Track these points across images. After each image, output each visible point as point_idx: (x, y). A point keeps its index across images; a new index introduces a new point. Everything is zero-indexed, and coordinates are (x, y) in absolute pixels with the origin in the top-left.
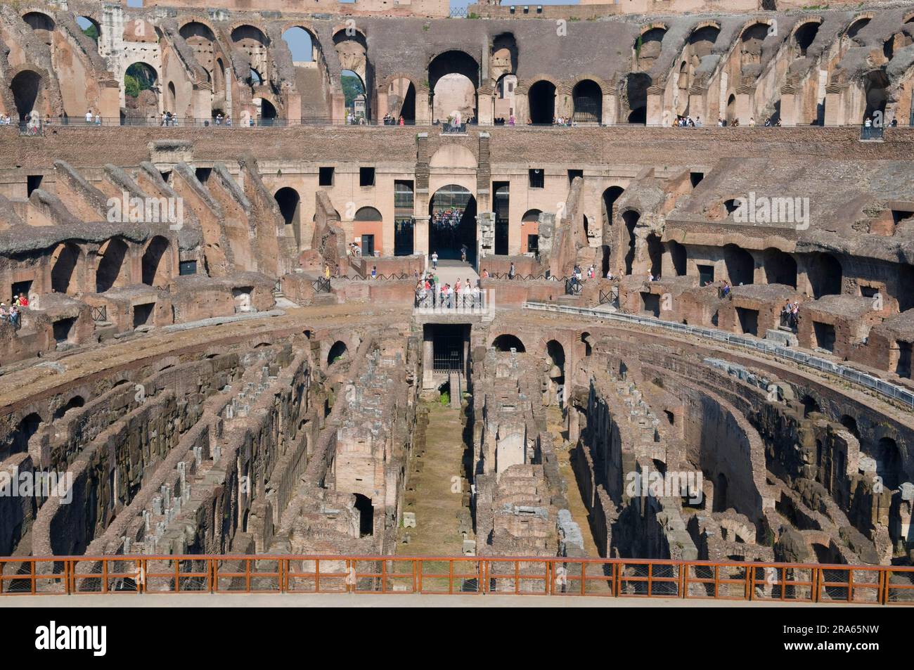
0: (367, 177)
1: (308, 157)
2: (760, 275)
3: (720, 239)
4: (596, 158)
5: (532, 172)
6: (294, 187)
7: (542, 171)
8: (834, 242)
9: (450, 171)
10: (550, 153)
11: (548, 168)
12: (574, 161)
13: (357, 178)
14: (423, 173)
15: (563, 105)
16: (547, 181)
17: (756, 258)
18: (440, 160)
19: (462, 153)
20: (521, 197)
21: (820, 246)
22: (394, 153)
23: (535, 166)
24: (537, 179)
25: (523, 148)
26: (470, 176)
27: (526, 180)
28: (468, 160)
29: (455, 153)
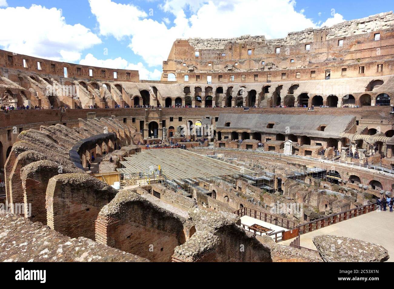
0: (134, 120)
1: (121, 115)
4: (184, 114)
5: (170, 118)
7: (173, 118)
9: (153, 118)
10: (175, 113)
11: (174, 117)
12: (180, 115)
13: (132, 120)
14: (147, 119)
15: (173, 103)
16: (174, 120)
18: (151, 115)
20: (168, 124)
22: (140, 114)
23: (171, 116)
25: (168, 113)
26: (157, 119)
27: (169, 120)
28: (156, 116)
29: (154, 114)
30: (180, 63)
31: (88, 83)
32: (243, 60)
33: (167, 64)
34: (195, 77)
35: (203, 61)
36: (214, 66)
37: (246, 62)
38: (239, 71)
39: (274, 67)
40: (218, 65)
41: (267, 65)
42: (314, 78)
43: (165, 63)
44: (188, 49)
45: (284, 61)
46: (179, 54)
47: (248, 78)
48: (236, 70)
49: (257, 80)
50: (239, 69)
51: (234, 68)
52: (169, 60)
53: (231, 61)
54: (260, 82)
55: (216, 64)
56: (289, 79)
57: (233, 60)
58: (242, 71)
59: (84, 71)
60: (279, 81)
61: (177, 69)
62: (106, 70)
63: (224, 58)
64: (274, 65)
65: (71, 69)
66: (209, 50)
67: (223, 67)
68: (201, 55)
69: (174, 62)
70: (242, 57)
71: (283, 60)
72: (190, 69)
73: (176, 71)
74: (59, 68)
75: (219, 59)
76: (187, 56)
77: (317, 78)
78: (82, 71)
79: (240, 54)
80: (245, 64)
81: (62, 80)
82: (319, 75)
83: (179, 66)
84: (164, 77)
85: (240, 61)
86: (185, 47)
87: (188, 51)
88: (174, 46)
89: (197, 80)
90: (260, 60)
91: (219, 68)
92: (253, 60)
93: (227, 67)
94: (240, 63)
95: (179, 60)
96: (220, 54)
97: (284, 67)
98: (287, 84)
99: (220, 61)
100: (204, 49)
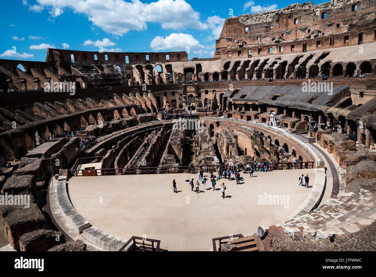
0: (173, 94)
1: (162, 90)
2: (251, 109)
3: (243, 102)
4: (218, 88)
6: (159, 96)
8: (265, 102)
9: (190, 92)
10: (209, 87)
11: (209, 90)
12: (214, 88)
13: (171, 94)
14: (184, 92)
15: (211, 78)
16: (209, 93)
17: (250, 106)
18: (188, 89)
19: (192, 88)
20: (204, 96)
21: (263, 103)
22: (179, 89)
23: (206, 89)
24: (207, 92)
25: (204, 86)
26: (194, 92)
27: (204, 93)
28: (193, 89)
29: (190, 88)
30: (230, 40)
31: (143, 66)
32: (290, 30)
33: (219, 42)
34: (237, 52)
35: (252, 36)
36: (262, 39)
37: (292, 32)
38: (285, 42)
39: (320, 34)
40: (265, 38)
41: (312, 33)
42: (348, 43)
43: (218, 41)
44: (238, 26)
45: (330, 27)
46: (230, 31)
47: (285, 49)
48: (283, 41)
49: (294, 51)
50: (286, 39)
51: (280, 40)
52: (221, 38)
53: (278, 33)
54: (297, 52)
55: (264, 37)
56: (324, 47)
57: (280, 31)
58: (288, 42)
59: (141, 57)
60: (314, 50)
61: (228, 46)
62: (159, 54)
63: (272, 30)
64: (320, 32)
65: (131, 57)
66: (257, 24)
67: (271, 39)
68: (250, 30)
69: (226, 40)
70: (289, 27)
71: (330, 25)
72: (240, 44)
73: (228, 48)
74: (121, 57)
75: (266, 32)
76: (237, 32)
77: (350, 44)
78: (140, 57)
79: (287, 25)
80: (291, 34)
81: (124, 66)
82: (352, 40)
83: (230, 43)
84: (216, 55)
85: (287, 31)
86: (235, 25)
87: (238, 28)
88: (225, 25)
89: (239, 55)
90: (306, 29)
91: (266, 41)
92: (300, 29)
93: (273, 39)
94: (286, 33)
95: (230, 37)
96: (268, 26)
97: (330, 33)
98: (319, 52)
99: (268, 33)
100: (253, 24)
